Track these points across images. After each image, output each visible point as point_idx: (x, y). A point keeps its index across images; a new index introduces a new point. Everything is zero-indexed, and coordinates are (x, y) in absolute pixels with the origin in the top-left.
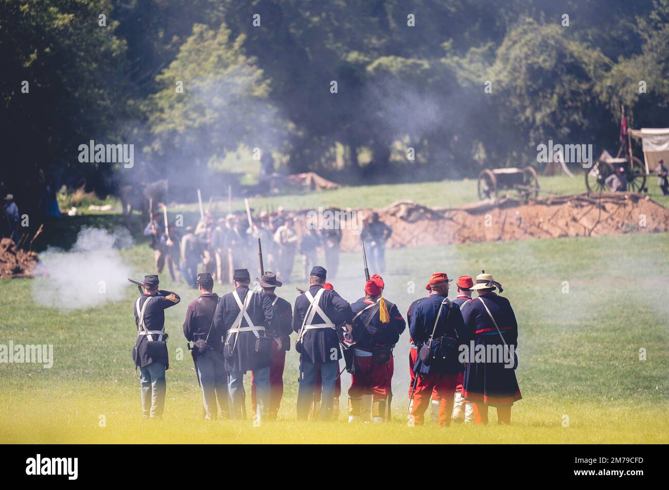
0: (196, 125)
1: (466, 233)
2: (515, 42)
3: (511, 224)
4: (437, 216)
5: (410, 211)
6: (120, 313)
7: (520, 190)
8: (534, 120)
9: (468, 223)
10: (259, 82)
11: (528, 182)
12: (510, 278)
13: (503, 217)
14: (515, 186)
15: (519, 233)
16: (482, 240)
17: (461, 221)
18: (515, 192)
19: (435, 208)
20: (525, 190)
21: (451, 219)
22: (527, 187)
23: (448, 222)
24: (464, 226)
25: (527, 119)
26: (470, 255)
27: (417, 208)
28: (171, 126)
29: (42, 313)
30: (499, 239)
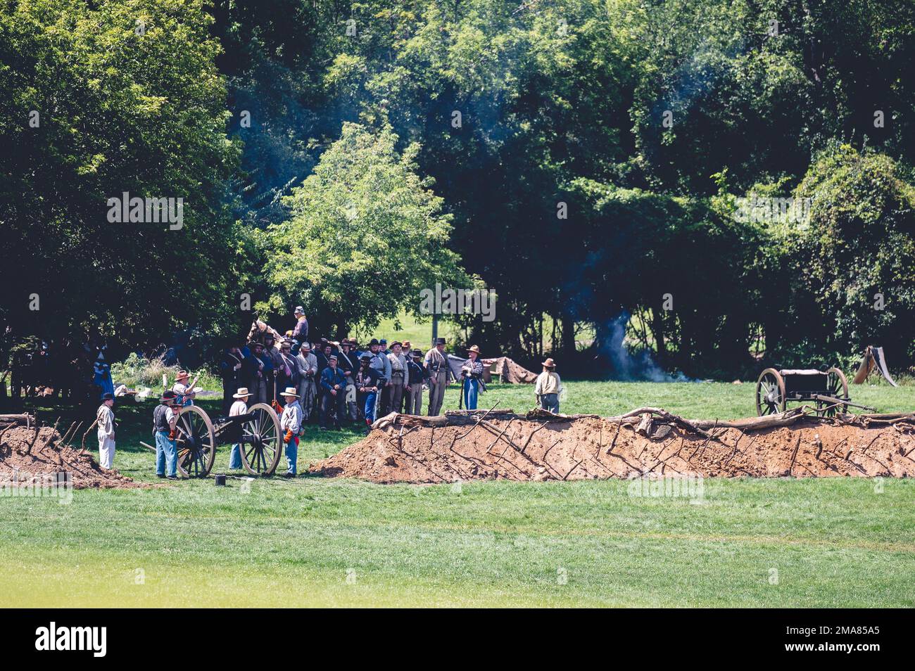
0: (338, 274)
1: (737, 460)
2: (821, 179)
3: (806, 452)
4: (694, 432)
5: (655, 424)
6: (217, 551)
7: (820, 402)
8: (844, 297)
9: (741, 447)
10: (436, 215)
11: (833, 390)
12: (803, 534)
13: (794, 441)
14: (813, 396)
15: (817, 466)
16: (760, 473)
17: (732, 443)
18: (813, 404)
19: (693, 421)
20: (829, 403)
21: (716, 439)
22: (832, 399)
23: (711, 444)
24: (736, 451)
25: (833, 295)
26: (743, 496)
27: (667, 419)
28: (300, 273)
29: (101, 542)
30: (787, 473)
